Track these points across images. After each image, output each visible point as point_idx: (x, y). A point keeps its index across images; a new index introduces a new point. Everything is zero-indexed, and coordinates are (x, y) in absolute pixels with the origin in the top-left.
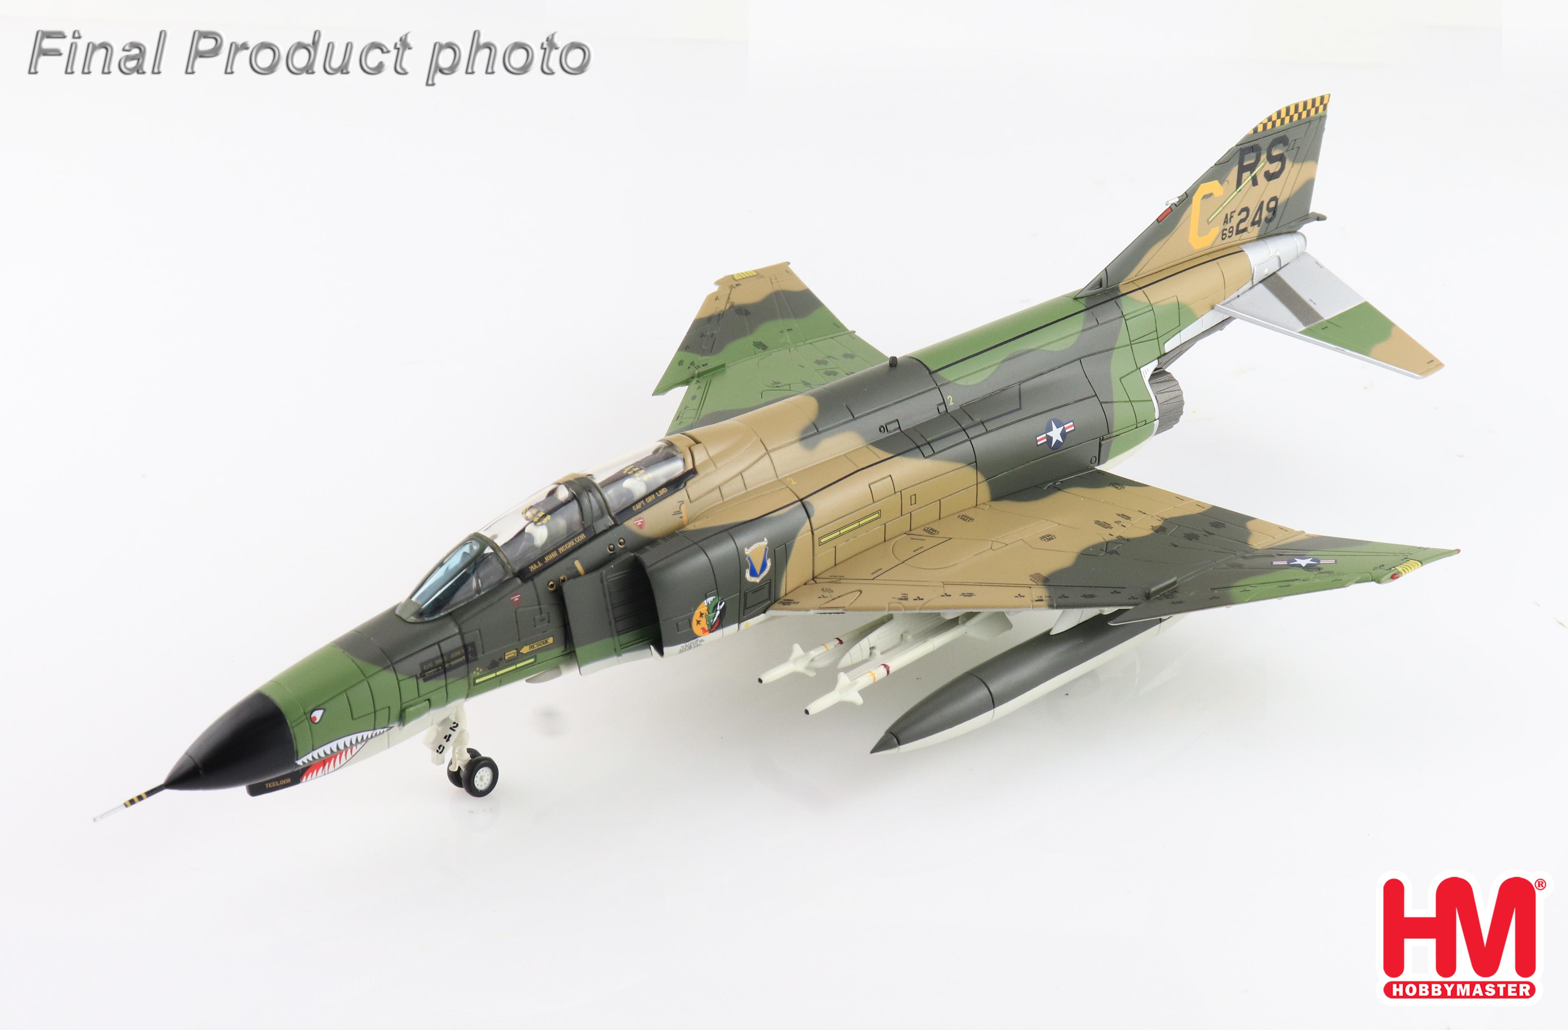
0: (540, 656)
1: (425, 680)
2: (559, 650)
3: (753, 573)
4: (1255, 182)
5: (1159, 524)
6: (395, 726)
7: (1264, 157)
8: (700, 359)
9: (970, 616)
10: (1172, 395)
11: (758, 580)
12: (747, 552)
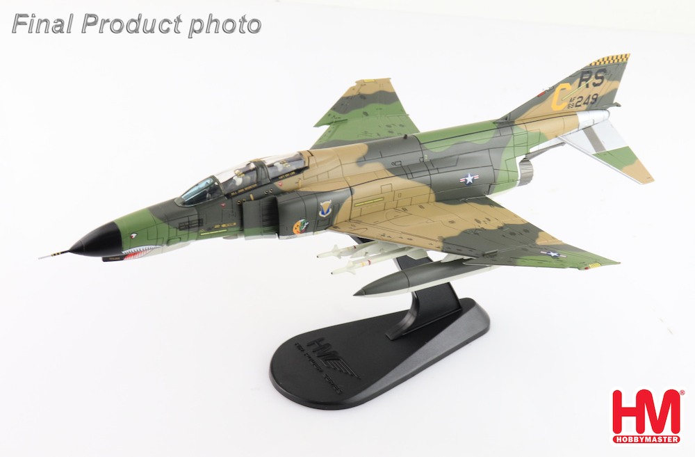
0: (230, 229)
1: (180, 230)
2: (238, 228)
3: (323, 213)
4: (587, 86)
5: (502, 225)
6: (165, 246)
7: (593, 76)
8: (338, 115)
9: (410, 248)
10: (528, 171)
11: (324, 216)
12: (322, 204)
